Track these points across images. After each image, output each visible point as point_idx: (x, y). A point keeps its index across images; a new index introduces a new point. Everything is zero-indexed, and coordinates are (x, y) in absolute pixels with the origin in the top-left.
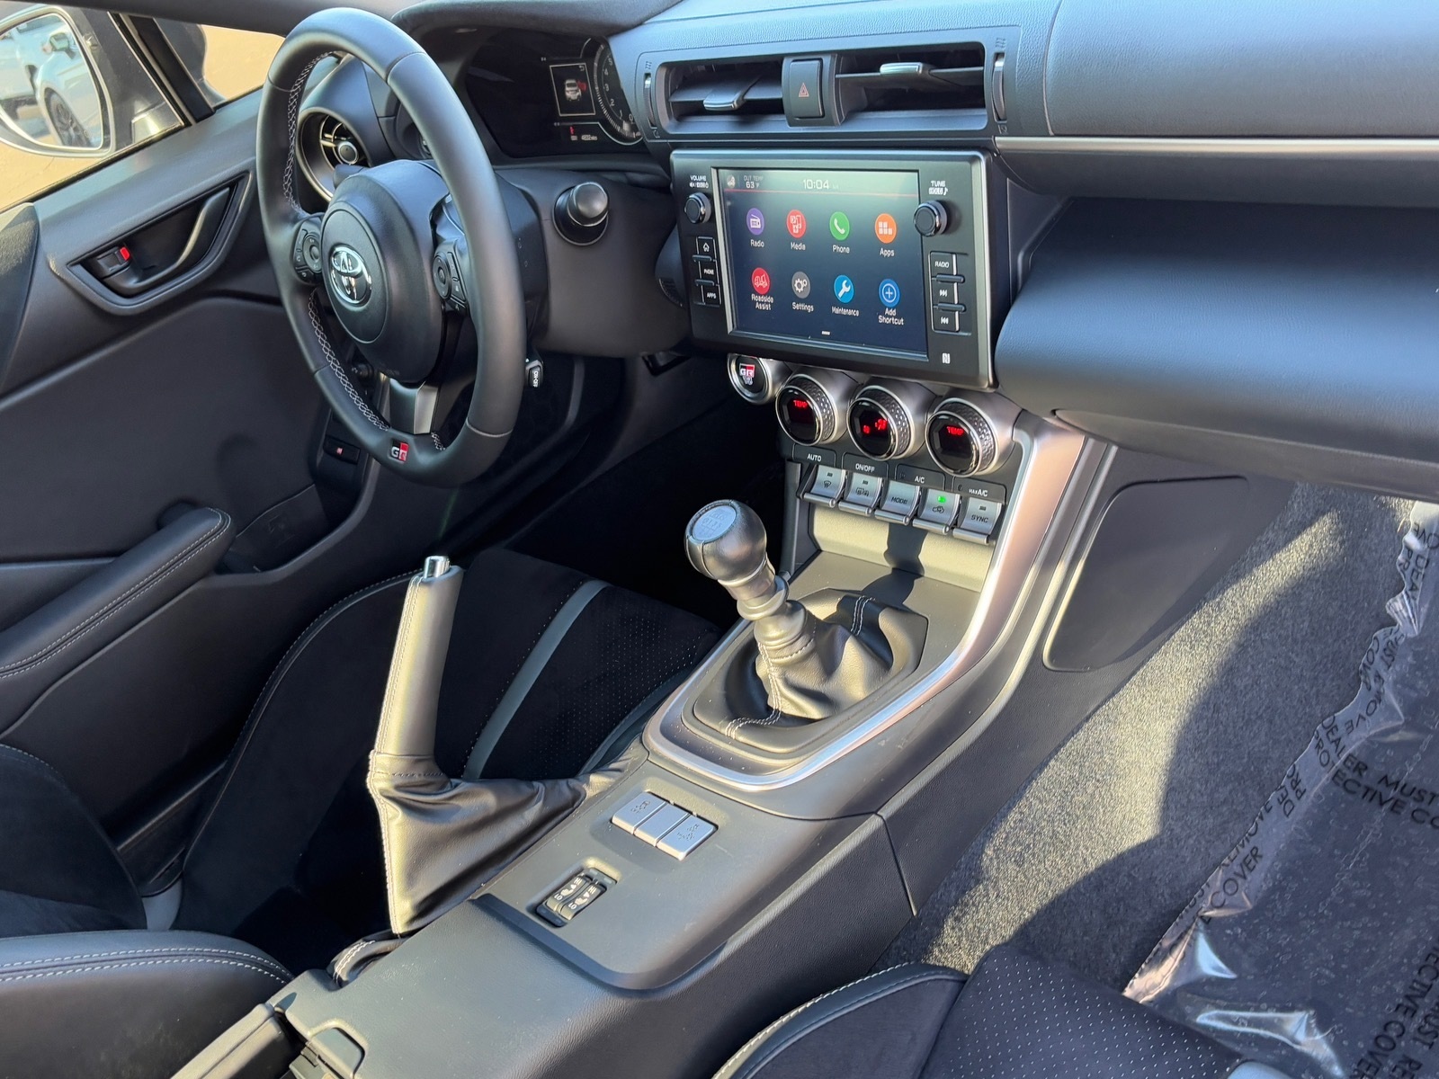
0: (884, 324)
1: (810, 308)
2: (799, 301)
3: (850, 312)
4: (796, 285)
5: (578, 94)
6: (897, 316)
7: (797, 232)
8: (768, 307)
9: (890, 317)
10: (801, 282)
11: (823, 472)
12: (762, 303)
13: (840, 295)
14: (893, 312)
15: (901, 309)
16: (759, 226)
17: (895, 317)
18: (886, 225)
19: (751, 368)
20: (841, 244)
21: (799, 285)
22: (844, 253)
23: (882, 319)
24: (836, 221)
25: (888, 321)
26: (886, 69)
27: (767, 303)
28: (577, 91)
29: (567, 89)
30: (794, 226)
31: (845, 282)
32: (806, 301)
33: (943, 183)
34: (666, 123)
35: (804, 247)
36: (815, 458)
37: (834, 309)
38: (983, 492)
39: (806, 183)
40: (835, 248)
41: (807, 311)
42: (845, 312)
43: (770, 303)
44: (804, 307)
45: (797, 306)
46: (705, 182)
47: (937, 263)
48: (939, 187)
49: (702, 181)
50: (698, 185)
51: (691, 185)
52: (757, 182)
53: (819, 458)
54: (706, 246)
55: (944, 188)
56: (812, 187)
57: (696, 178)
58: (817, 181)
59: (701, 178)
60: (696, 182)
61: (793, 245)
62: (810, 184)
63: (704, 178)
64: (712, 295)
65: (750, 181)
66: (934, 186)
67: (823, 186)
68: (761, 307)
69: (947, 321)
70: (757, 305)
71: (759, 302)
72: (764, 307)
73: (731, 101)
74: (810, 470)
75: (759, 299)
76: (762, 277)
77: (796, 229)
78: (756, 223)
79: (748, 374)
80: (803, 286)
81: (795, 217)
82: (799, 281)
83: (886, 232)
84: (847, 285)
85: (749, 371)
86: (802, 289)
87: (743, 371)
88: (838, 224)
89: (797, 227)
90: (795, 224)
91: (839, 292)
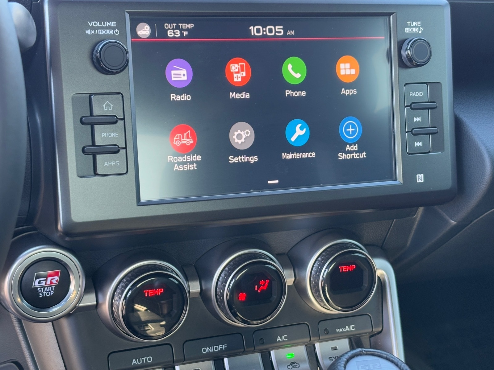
0: (345, 160)
1: (253, 159)
2: (238, 153)
3: (305, 155)
4: (236, 133)
6: (360, 151)
7: (240, 80)
8: (193, 167)
9: (351, 152)
10: (242, 133)
12: (183, 163)
13: (293, 139)
14: (355, 148)
16: (185, 78)
17: (356, 152)
18: (348, 66)
20: (295, 88)
21: (239, 136)
22: (300, 98)
23: (341, 156)
24: (290, 67)
25: (349, 157)
27: (192, 163)
30: (235, 75)
31: (299, 125)
32: (248, 152)
33: (418, 24)
35: (248, 96)
36: (143, 360)
37: (285, 156)
38: (351, 327)
39: (253, 30)
40: (288, 92)
41: (248, 162)
42: (298, 156)
43: (197, 162)
44: (244, 159)
45: (236, 160)
46: (114, 28)
47: (411, 94)
48: (415, 26)
49: (109, 28)
50: (101, 32)
51: (88, 32)
52: (185, 30)
53: (150, 359)
54: (109, 105)
55: (419, 27)
56: (261, 34)
57: (98, 24)
58: (268, 27)
59: (107, 24)
60: (98, 28)
61: (232, 95)
62: (258, 31)
63: (113, 24)
64: (112, 163)
65: (173, 29)
66: (411, 27)
67: (276, 32)
68: (181, 168)
69: (421, 144)
70: (176, 167)
71: (179, 164)
72: (186, 168)
75: (180, 159)
76: (185, 134)
77: (238, 78)
78: (179, 75)
79: (48, 283)
80: (244, 137)
81: (236, 65)
82: (239, 132)
83: (348, 72)
84: (301, 129)
85: (49, 279)
86: (243, 140)
87: (39, 282)
88: (292, 69)
89: (239, 75)
90: (238, 72)
91: (292, 135)
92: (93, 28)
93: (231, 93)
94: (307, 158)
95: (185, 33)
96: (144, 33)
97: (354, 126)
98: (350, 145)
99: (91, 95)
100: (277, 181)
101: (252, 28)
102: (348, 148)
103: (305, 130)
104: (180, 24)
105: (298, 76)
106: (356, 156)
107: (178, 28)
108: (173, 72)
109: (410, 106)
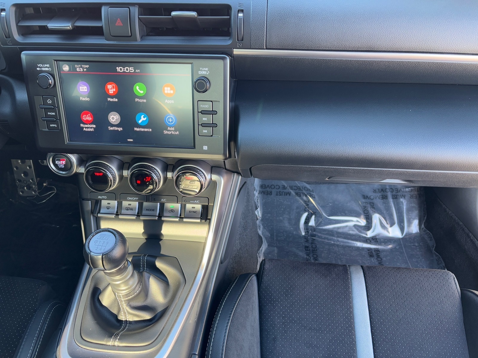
0: (167, 134)
1: (120, 129)
2: (113, 126)
3: (146, 130)
6: (175, 131)
7: (112, 92)
8: (92, 130)
9: (170, 131)
10: (114, 117)
11: (104, 203)
12: (87, 128)
13: (140, 122)
14: (173, 129)
16: (86, 90)
17: (173, 131)
18: (169, 88)
19: (64, 160)
20: (140, 98)
21: (113, 118)
22: (143, 103)
23: (165, 132)
24: (137, 87)
25: (169, 133)
27: (91, 128)
30: (110, 90)
31: (143, 116)
32: (117, 126)
33: (207, 69)
34: (17, 37)
35: (116, 100)
36: (103, 197)
37: (135, 129)
38: (198, 201)
39: (118, 69)
40: (137, 100)
41: (118, 130)
42: (142, 130)
43: (94, 128)
44: (116, 128)
45: (112, 129)
46: (49, 68)
47: (201, 106)
48: (205, 71)
49: (46, 67)
50: (43, 69)
51: (38, 69)
52: (85, 68)
53: (105, 197)
54: (49, 101)
55: (207, 71)
56: (122, 71)
57: (42, 66)
58: (126, 68)
59: (46, 65)
60: (42, 67)
61: (109, 99)
62: (121, 69)
63: (48, 66)
64: (54, 125)
65: (79, 68)
66: (202, 70)
67: (130, 70)
68: (87, 130)
69: (206, 131)
70: (84, 129)
71: (86, 128)
72: (89, 130)
73: (67, 25)
74: (97, 203)
75: (86, 126)
76: (88, 115)
77: (111, 91)
78: (83, 89)
79: (61, 163)
80: (115, 119)
81: (110, 86)
82: (113, 116)
83: (169, 92)
84: (144, 117)
85: (61, 162)
86: (115, 120)
87: (58, 162)
88: (139, 88)
89: (112, 90)
90: (111, 89)
91: (139, 120)
92: (40, 67)
93: (108, 98)
94: (147, 131)
95: (85, 70)
96: (66, 69)
97: (172, 119)
99: (43, 96)
100: (132, 140)
101: (117, 68)
102: (169, 128)
103: (146, 118)
104: (83, 66)
105: (142, 92)
106: (173, 133)
107: (81, 67)
108: (80, 87)
109: (201, 112)
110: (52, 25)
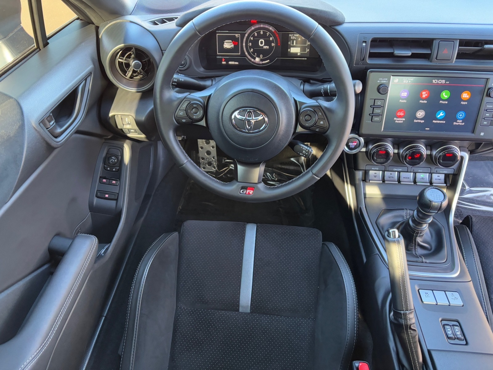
0: (456, 125)
2: (417, 119)
3: (441, 122)
4: (419, 113)
5: (231, 46)
6: (462, 122)
8: (401, 122)
9: (459, 122)
11: (371, 172)
12: (399, 120)
13: (438, 116)
14: (461, 121)
15: (463, 120)
16: (406, 95)
17: (461, 123)
19: (356, 142)
22: (445, 104)
23: (455, 123)
26: (487, 46)
27: (401, 121)
28: (231, 45)
29: (225, 44)
30: (423, 95)
32: (421, 119)
34: (367, 60)
35: (426, 102)
37: (434, 121)
39: (434, 81)
40: (441, 102)
41: (421, 122)
42: (438, 122)
43: (403, 121)
44: (419, 121)
45: (416, 121)
46: (386, 80)
47: (488, 106)
49: (385, 80)
50: (382, 82)
51: (378, 81)
53: (377, 169)
54: (379, 102)
56: (436, 82)
57: (382, 79)
58: (439, 80)
63: (386, 79)
64: (377, 119)
67: (442, 82)
68: (398, 122)
69: (486, 123)
70: (396, 121)
71: (397, 120)
72: (399, 122)
73: (409, 53)
74: (366, 173)
75: (398, 119)
76: (402, 112)
77: (424, 96)
78: (404, 94)
80: (421, 114)
81: (425, 92)
83: (466, 97)
84: (442, 113)
85: (354, 143)
86: (420, 115)
88: (445, 94)
90: (424, 94)
91: (438, 115)
92: (380, 80)
93: (420, 101)
95: (410, 82)
96: (396, 81)
97: (462, 114)
98: (459, 120)
99: (375, 99)
100: (429, 129)
101: (433, 80)
102: (458, 121)
103: (443, 114)
104: (408, 79)
105: (446, 97)
106: (460, 124)
109: (486, 110)
110: (398, 52)
